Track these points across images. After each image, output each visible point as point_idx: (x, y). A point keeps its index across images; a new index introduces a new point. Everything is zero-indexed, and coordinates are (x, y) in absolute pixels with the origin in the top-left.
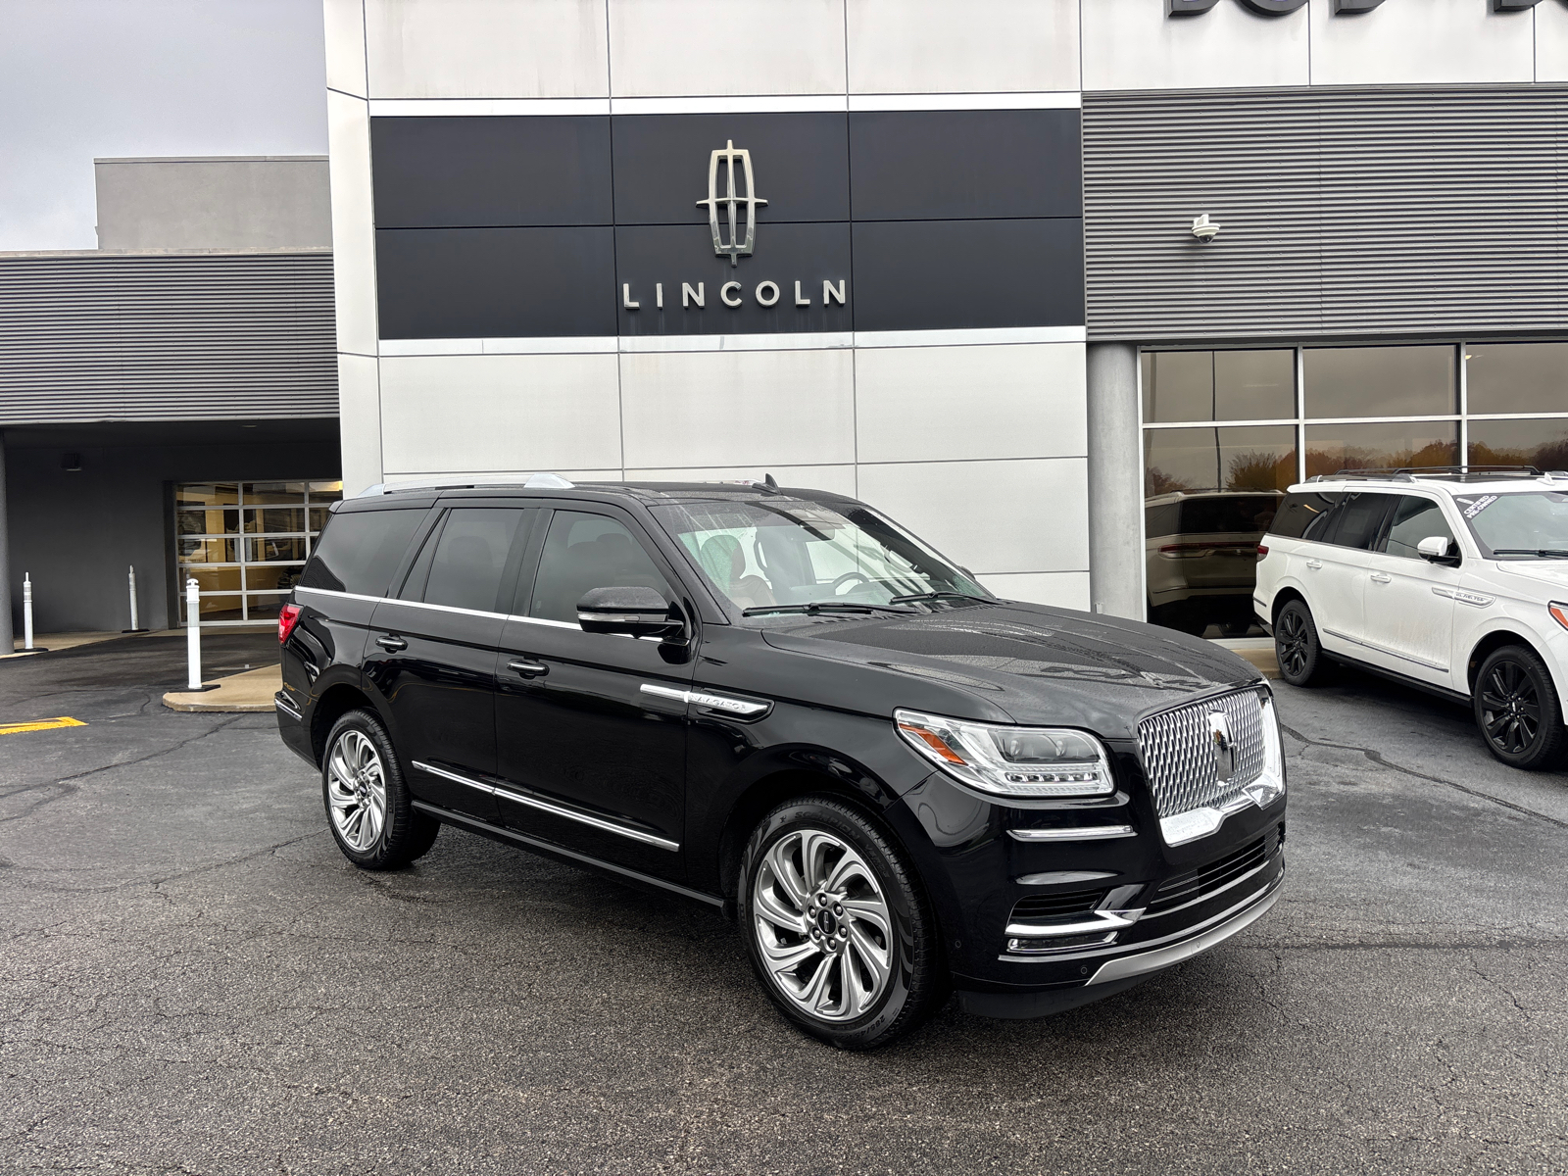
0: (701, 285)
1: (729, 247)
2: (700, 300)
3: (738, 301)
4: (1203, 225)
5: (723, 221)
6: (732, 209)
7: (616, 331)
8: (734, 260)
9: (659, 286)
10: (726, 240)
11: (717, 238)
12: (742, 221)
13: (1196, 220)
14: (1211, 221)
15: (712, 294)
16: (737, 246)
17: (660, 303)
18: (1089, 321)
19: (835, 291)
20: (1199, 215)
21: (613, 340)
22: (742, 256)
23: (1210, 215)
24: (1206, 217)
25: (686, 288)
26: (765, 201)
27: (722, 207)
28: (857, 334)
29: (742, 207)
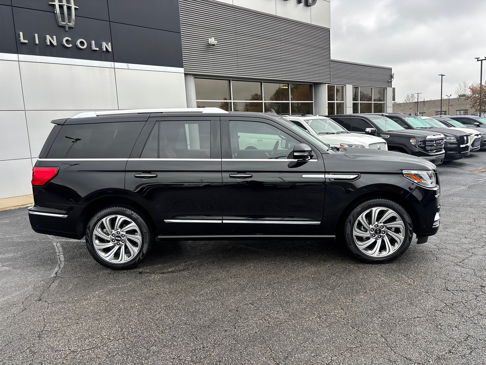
0: (55, 37)
1: (65, 23)
2: (55, 43)
3: (70, 45)
4: (212, 41)
5: (62, 13)
6: (65, 8)
7: (17, 52)
8: (67, 29)
9: (36, 35)
10: (63, 20)
11: (60, 19)
12: (70, 14)
13: (209, 39)
14: (215, 40)
15: (59, 41)
16: (68, 24)
17: (37, 42)
18: (185, 67)
19: (107, 46)
20: (211, 38)
21: (16, 55)
22: (70, 28)
23: (215, 38)
24: (213, 38)
25: (48, 37)
26: (78, 8)
27: (61, 7)
28: (115, 63)
29: (69, 8)
